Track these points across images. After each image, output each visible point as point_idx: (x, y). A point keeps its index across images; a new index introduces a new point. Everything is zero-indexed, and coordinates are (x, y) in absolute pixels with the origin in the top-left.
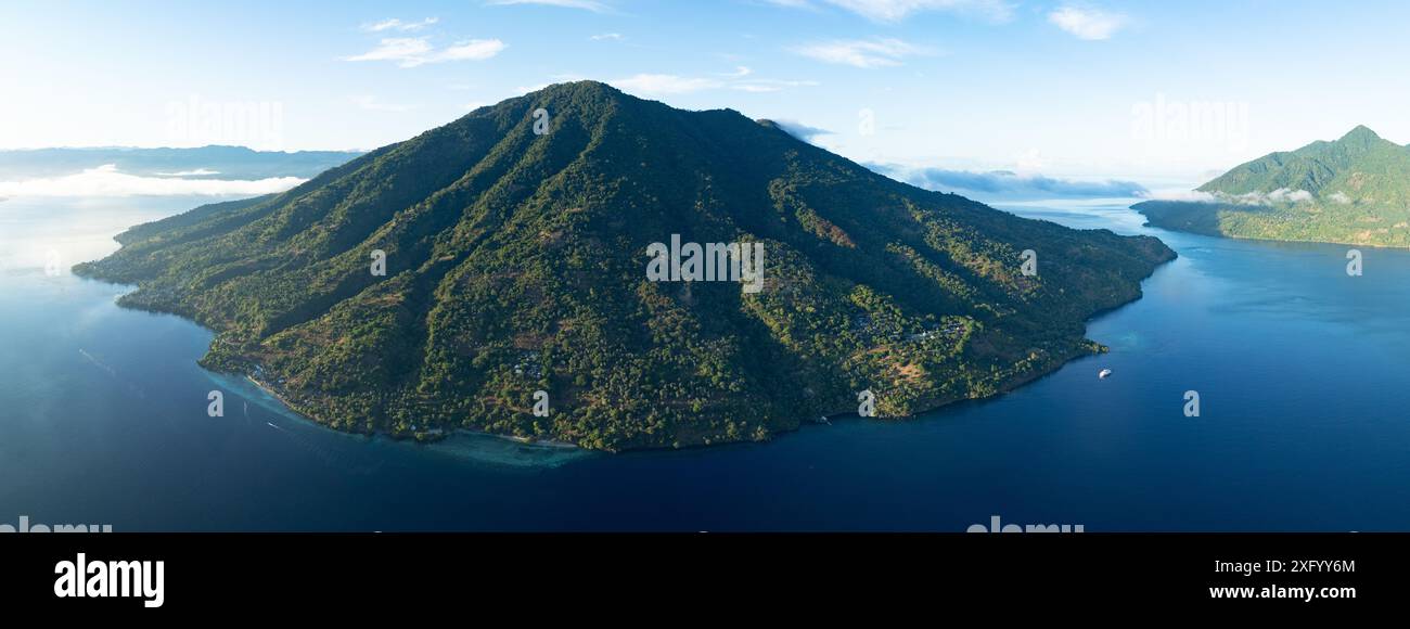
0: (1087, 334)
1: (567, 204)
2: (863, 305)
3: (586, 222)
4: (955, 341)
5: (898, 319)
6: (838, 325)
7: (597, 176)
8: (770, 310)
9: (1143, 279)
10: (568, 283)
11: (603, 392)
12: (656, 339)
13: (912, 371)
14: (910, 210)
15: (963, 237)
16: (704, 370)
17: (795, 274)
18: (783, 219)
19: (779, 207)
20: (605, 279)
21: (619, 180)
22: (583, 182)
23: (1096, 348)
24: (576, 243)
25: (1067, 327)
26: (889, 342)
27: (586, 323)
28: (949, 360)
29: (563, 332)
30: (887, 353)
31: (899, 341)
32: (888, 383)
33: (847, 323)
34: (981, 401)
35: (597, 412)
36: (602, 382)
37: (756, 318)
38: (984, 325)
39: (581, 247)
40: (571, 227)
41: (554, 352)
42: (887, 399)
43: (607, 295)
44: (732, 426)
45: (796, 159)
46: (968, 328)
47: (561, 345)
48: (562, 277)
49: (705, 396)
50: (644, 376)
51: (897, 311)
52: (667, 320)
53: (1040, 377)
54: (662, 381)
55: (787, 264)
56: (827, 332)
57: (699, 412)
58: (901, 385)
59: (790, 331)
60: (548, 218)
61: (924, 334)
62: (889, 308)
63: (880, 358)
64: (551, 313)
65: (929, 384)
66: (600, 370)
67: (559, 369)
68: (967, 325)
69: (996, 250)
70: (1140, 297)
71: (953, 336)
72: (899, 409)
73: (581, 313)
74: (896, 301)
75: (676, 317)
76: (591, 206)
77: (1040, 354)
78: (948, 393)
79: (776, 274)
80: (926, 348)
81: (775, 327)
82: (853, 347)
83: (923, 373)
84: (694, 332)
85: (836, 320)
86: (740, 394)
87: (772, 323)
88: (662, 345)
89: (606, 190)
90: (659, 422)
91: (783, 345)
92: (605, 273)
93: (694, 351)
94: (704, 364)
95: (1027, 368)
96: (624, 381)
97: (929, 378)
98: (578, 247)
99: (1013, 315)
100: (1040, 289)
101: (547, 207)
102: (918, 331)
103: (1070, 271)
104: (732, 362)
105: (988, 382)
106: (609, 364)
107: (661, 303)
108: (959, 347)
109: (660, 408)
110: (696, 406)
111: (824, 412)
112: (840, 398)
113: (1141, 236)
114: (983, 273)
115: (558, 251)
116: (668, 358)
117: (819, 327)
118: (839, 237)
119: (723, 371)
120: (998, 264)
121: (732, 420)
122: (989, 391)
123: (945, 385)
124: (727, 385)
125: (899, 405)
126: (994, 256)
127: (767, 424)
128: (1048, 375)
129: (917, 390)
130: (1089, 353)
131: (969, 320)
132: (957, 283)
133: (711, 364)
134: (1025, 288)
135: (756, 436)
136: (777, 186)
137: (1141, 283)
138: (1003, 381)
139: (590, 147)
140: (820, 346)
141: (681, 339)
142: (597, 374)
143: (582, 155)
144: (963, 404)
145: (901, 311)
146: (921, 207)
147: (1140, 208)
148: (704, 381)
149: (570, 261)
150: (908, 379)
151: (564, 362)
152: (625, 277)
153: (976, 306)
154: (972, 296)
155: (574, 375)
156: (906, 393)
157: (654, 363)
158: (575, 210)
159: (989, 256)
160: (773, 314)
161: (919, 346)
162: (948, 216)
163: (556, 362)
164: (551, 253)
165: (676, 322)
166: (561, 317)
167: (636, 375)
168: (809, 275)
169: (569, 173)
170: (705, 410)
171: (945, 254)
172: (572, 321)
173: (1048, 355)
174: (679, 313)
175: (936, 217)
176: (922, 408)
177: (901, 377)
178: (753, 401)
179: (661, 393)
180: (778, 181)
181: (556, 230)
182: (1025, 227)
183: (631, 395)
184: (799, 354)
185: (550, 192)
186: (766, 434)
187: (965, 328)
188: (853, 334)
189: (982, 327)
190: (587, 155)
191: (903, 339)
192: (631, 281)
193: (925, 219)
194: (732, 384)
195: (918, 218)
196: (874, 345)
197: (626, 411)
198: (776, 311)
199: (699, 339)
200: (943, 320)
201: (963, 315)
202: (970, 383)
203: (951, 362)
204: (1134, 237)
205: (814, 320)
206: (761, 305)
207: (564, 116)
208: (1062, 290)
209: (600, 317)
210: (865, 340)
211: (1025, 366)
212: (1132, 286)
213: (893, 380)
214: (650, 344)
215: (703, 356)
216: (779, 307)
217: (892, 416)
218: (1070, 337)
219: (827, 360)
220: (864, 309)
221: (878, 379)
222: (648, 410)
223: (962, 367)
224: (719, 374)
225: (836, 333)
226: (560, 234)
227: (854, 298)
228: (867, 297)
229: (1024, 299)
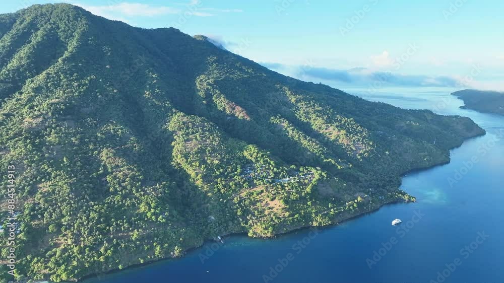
0: (401, 186)
1: (48, 96)
2: (250, 158)
3: (62, 109)
4: (306, 185)
5: (272, 168)
6: (233, 172)
7: (71, 75)
8: (190, 163)
9: (452, 148)
10: (46, 155)
11: (69, 235)
12: (111, 190)
13: (278, 205)
14: (288, 95)
15: (320, 113)
16: (143, 208)
17: (209, 138)
18: (204, 102)
19: (201, 94)
20: (75, 150)
21: (88, 78)
22: (61, 80)
23: (406, 198)
24: (53, 126)
25: (388, 179)
26: (264, 184)
27: (60, 183)
28: (301, 197)
29: (41, 193)
30: (262, 191)
31: (271, 183)
32: (261, 212)
33: (239, 171)
34: (320, 227)
35: (64, 251)
36: (69, 227)
37: (181, 169)
38: (327, 174)
39: (58, 128)
40: (50, 114)
41: (33, 209)
42: (259, 224)
43: (77, 161)
44: (158, 248)
45: (215, 62)
46: (317, 176)
47: (39, 203)
48: (42, 151)
49: (141, 228)
50: (99, 218)
51: (272, 162)
52: (120, 175)
53: (362, 215)
54: (113, 220)
55: (204, 131)
56: (226, 177)
57: (137, 240)
58: (269, 214)
59: (202, 177)
60: (32, 108)
61: (288, 179)
62: (267, 161)
63: (258, 194)
64: (31, 180)
65: (287, 214)
66: (67, 218)
67: (36, 222)
68: (316, 174)
69: (343, 122)
70: (448, 162)
71: (306, 181)
72: (266, 232)
73: (56, 176)
74: (273, 156)
75: (127, 172)
76: (66, 97)
77: (365, 198)
78: (299, 221)
79: (196, 139)
80: (287, 188)
81: (193, 174)
82: (241, 187)
83: (283, 206)
84: (138, 182)
85: (232, 169)
86: (166, 224)
87: (191, 172)
88: (115, 193)
89: (79, 86)
90: (109, 251)
91: (197, 187)
92: (76, 146)
93: (137, 195)
94: (143, 204)
95: (354, 208)
96: (85, 224)
97: (287, 210)
98: (55, 128)
99: (349, 168)
100: (371, 151)
101: (30, 100)
102: (284, 177)
103: (395, 139)
104: (162, 202)
105: (326, 215)
106: (74, 213)
107: (116, 163)
108: (308, 189)
109: (110, 241)
110: (135, 236)
111: (220, 233)
112: (231, 223)
113: (456, 117)
114: (333, 138)
115: (39, 132)
116: (118, 202)
117: (221, 174)
118: (240, 114)
119: (155, 208)
120: (343, 132)
121: (158, 244)
122: (326, 222)
123: (297, 216)
124: (157, 218)
125: (266, 229)
126: (340, 127)
127: (182, 245)
128: (369, 213)
129: (279, 218)
130: (400, 201)
131: (317, 170)
132: (314, 144)
133: (147, 204)
134: (360, 150)
135: (174, 254)
136: (201, 80)
137: (451, 152)
138: (336, 215)
139: (66, 54)
140: (220, 186)
141: (129, 187)
142: (65, 221)
143: (60, 60)
144: (307, 229)
145: (274, 163)
146: (295, 93)
147: (459, 95)
148: (142, 217)
149: (49, 139)
150: (274, 210)
151: (40, 216)
152: (91, 147)
153: (325, 161)
154: (323, 154)
155: (48, 224)
156: (272, 220)
157: (108, 207)
158: (53, 101)
159: (337, 127)
160: (192, 166)
161: (283, 187)
162: (313, 99)
163: (34, 218)
164: (32, 135)
165: (126, 175)
166: (40, 182)
167: (93, 218)
168: (217, 139)
169: (48, 74)
170: (141, 238)
171: (308, 124)
172: (49, 183)
173: (370, 199)
174: (129, 169)
175: (305, 99)
176: (282, 231)
177: (270, 208)
178: (174, 228)
179: (111, 229)
180: (202, 77)
181: (38, 117)
182: (366, 107)
183: (90, 234)
184: (206, 192)
185: (33, 88)
186: (180, 252)
187: (315, 175)
188: (242, 178)
189: (325, 176)
190: (64, 60)
191: (273, 182)
192: (96, 149)
193: (297, 102)
194: (161, 217)
195: (293, 100)
196: (255, 186)
197: (85, 246)
198: (194, 164)
199: (141, 186)
200: (301, 169)
201: (315, 167)
202: (313, 215)
203: (303, 200)
204: (451, 117)
205: (218, 169)
206: (185, 160)
207: (45, 30)
208: (387, 153)
209: (71, 178)
210: (249, 182)
211: (353, 205)
212: (442, 153)
213: (264, 210)
214: (107, 193)
215: (143, 198)
216: (195, 161)
217: (261, 236)
218: (388, 187)
219: (224, 196)
220: (251, 160)
221: (255, 209)
222: (101, 243)
223: (309, 203)
224: (153, 210)
225: (231, 177)
226: (41, 119)
227: (246, 154)
228: (254, 153)
229: (359, 157)
